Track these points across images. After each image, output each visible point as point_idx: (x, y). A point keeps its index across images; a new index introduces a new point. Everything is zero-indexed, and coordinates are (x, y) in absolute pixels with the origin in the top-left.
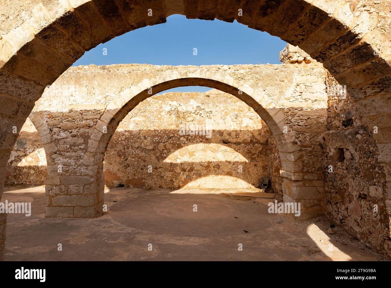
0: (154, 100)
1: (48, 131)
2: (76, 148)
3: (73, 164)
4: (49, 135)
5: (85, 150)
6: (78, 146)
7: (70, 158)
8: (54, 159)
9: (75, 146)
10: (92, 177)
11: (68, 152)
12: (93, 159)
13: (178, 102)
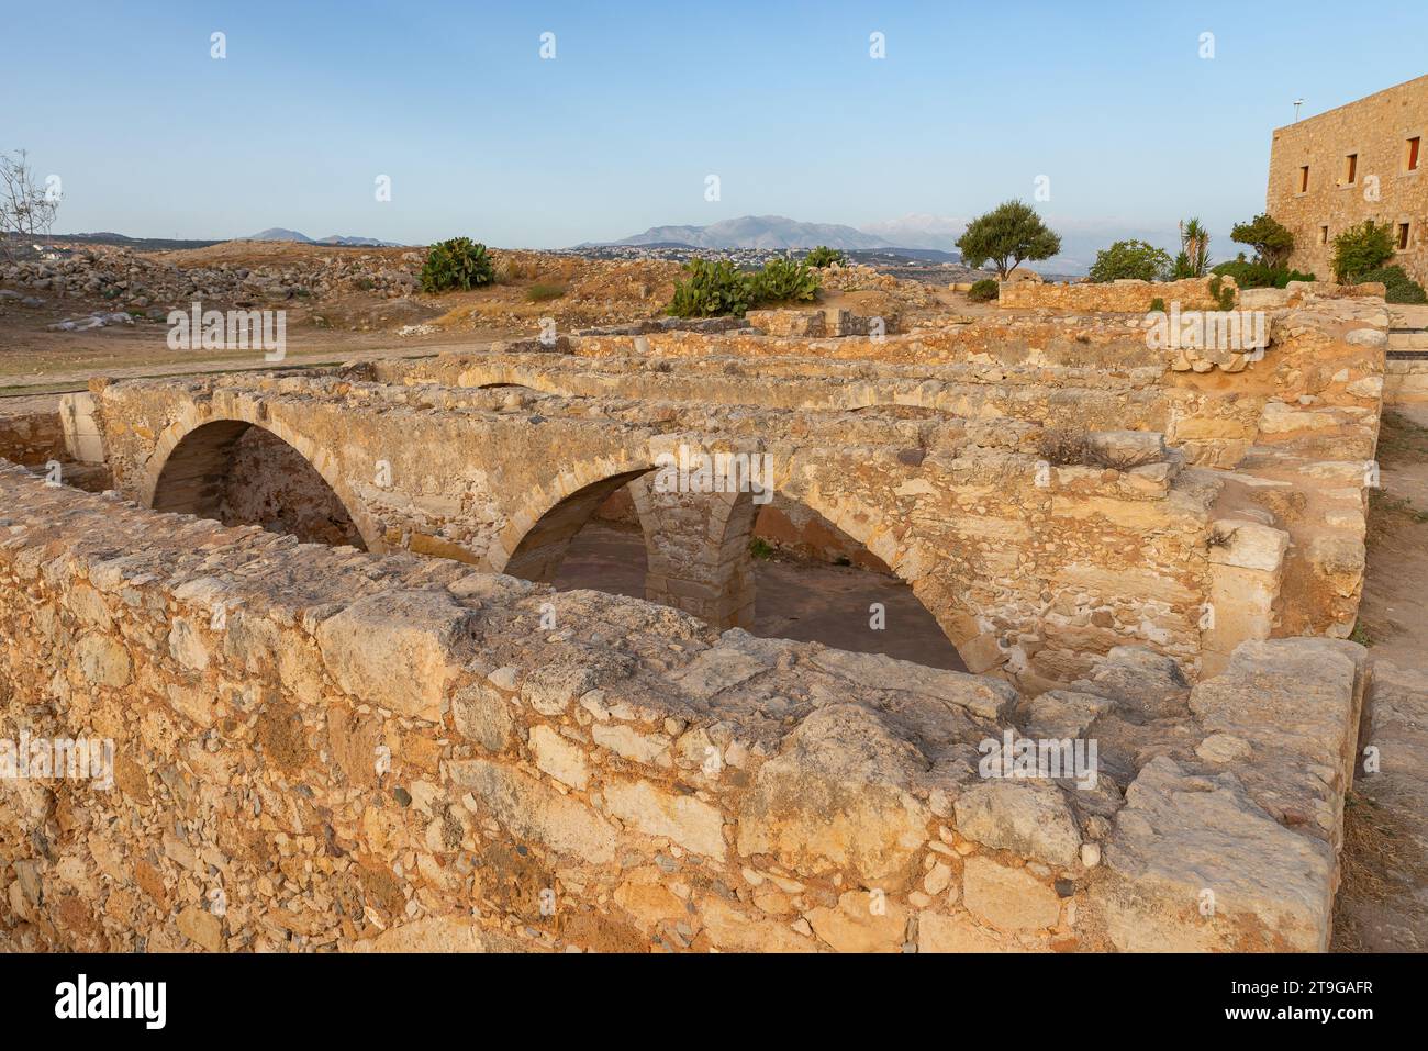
0: (926, 349)
1: (645, 491)
2: (690, 528)
3: (686, 557)
4: (646, 499)
5: (705, 535)
6: (693, 526)
7: (681, 545)
8: (656, 543)
9: (687, 525)
10: (717, 587)
11: (677, 534)
12: (717, 555)
13: (992, 356)
